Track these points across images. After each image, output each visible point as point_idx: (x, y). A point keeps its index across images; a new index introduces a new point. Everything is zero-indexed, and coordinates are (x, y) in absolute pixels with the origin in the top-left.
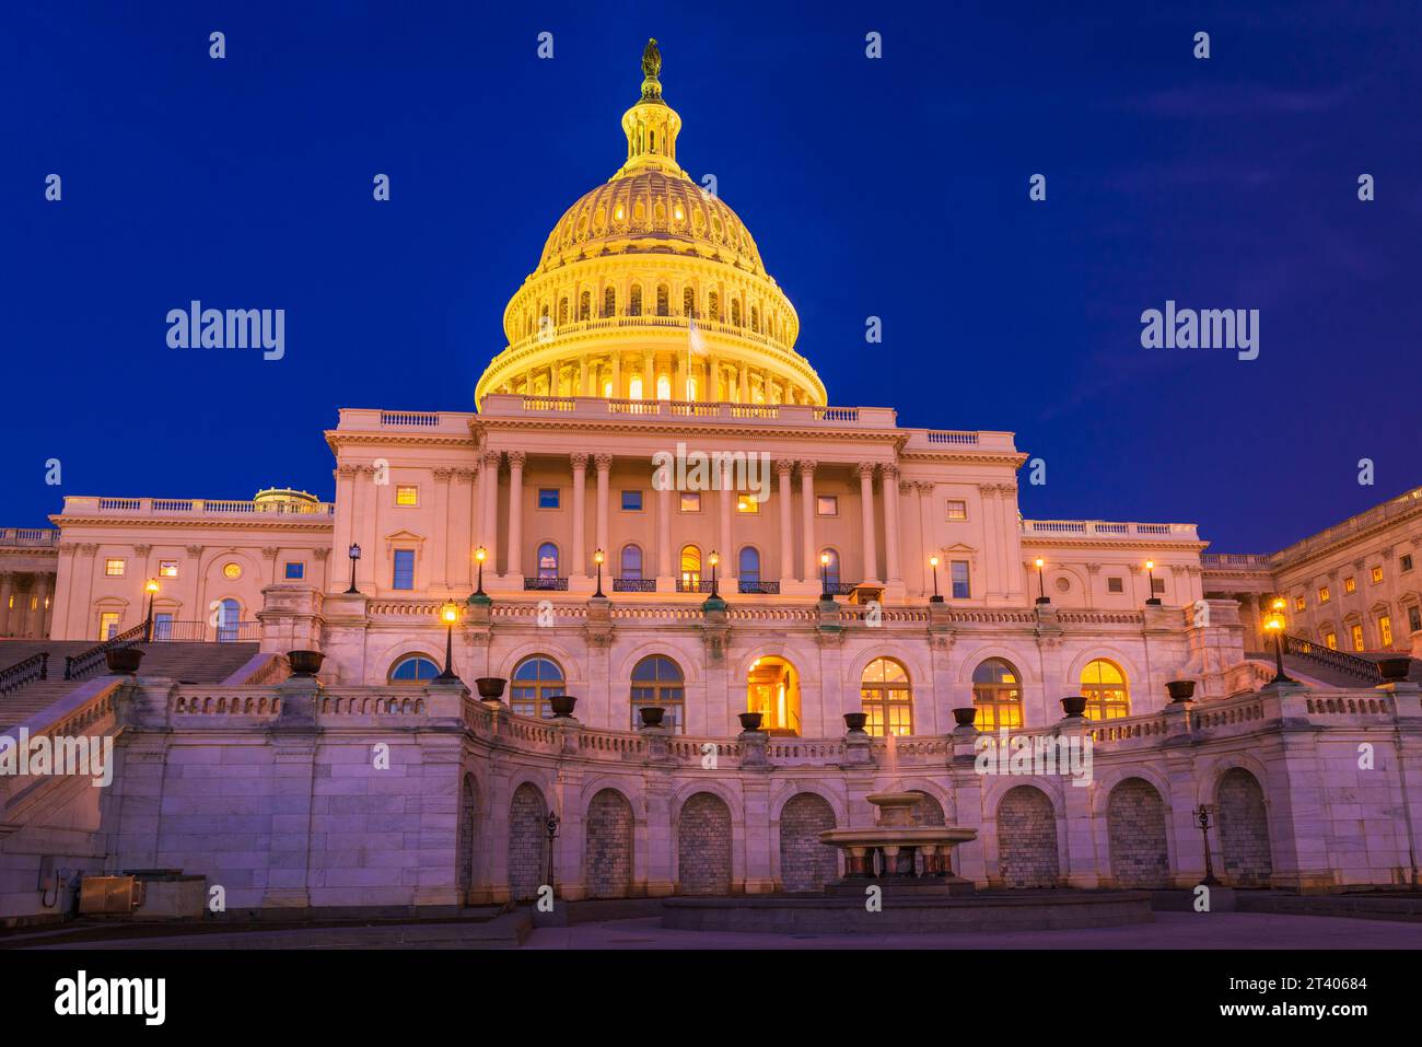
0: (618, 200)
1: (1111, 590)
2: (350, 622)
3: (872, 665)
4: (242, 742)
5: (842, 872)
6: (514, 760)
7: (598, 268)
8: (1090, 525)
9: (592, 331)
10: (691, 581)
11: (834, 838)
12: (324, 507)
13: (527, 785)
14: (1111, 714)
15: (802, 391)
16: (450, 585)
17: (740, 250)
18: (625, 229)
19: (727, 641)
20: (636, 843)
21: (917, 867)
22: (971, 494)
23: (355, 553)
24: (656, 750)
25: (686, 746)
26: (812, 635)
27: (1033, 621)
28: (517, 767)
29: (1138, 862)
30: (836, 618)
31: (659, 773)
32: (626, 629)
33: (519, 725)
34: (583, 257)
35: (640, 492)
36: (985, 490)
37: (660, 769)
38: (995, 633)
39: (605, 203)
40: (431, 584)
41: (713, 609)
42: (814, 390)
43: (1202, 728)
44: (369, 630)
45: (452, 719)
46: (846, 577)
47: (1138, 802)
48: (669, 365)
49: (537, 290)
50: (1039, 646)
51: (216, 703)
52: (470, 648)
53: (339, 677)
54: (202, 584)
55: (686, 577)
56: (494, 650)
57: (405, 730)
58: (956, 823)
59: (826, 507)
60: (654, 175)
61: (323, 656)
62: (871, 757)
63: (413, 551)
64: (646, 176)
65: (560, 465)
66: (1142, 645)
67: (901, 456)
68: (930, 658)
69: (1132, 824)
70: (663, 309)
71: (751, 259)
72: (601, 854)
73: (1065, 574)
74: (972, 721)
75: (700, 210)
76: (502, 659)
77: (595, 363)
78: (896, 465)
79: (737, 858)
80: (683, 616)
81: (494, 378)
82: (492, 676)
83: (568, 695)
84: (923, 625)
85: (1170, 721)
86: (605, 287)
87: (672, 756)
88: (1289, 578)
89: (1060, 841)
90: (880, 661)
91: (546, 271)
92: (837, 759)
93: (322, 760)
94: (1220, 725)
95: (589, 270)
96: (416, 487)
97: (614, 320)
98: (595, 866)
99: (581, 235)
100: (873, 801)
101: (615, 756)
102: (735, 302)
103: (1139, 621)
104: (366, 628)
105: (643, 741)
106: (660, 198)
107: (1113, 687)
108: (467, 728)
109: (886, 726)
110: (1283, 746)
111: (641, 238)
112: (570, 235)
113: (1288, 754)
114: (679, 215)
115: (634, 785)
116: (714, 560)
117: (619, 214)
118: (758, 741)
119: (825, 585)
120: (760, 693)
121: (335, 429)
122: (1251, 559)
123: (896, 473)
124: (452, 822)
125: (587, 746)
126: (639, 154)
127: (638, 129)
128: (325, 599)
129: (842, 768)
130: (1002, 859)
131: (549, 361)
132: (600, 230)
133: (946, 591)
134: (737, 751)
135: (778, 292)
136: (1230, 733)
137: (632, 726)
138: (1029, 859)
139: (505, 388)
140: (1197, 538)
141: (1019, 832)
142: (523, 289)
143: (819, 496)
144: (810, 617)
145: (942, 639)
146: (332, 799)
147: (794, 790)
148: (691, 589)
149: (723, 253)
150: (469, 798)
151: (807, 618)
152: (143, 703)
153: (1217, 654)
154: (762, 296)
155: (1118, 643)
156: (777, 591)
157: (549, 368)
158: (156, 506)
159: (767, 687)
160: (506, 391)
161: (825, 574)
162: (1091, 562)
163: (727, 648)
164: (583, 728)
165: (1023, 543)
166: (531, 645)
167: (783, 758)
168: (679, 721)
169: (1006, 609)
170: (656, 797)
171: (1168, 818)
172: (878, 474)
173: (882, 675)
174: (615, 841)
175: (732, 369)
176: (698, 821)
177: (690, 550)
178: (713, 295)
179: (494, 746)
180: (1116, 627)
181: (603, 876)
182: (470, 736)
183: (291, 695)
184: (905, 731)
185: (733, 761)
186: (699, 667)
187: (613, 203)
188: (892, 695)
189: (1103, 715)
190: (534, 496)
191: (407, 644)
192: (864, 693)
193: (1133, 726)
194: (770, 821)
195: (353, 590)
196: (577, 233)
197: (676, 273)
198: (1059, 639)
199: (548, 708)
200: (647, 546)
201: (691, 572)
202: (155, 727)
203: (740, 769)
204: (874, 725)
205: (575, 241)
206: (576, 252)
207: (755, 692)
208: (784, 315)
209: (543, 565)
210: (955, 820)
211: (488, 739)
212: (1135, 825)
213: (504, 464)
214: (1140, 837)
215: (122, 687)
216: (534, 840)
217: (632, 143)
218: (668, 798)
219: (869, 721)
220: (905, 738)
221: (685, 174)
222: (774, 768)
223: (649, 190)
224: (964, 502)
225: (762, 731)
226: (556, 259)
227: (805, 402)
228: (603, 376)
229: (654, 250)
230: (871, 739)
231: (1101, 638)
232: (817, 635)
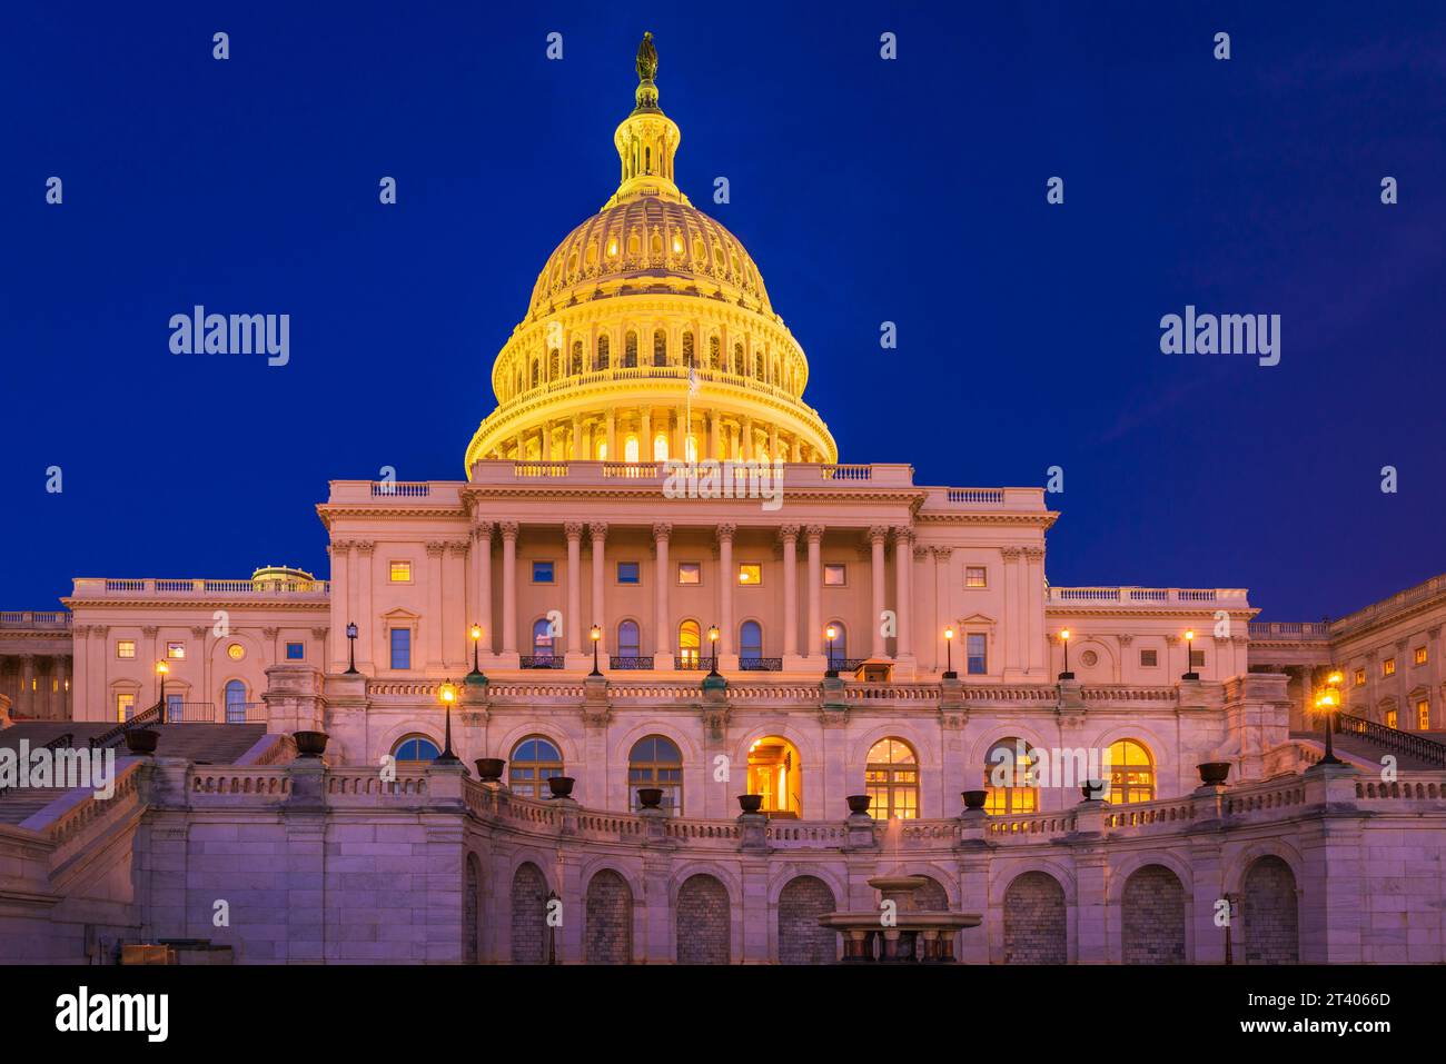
0: (612, 233)
1: (1143, 664)
2: (350, 703)
3: (878, 746)
4: (256, 820)
5: (840, 956)
6: (513, 840)
7: (590, 313)
8: (1125, 592)
9: (585, 387)
10: (690, 658)
11: (833, 921)
12: (320, 585)
13: (527, 865)
14: (1133, 798)
15: (810, 447)
16: (447, 664)
17: (744, 285)
18: (618, 267)
19: (727, 721)
20: (635, 923)
21: (918, 952)
22: (992, 560)
23: (352, 632)
24: (654, 831)
25: (685, 828)
26: (815, 714)
27: (1055, 698)
28: (519, 847)
29: (1152, 951)
30: (840, 696)
31: (656, 855)
32: (623, 709)
33: (519, 806)
34: (574, 301)
35: (637, 564)
36: (1009, 554)
37: (658, 850)
38: (1011, 712)
39: (597, 237)
40: (428, 663)
41: (713, 687)
42: (824, 446)
43: (1235, 813)
44: (371, 711)
45: (453, 800)
46: (853, 653)
47: (1157, 890)
48: (666, 422)
49: (527, 342)
50: (1059, 724)
51: (230, 783)
52: (468, 729)
53: (343, 758)
54: (208, 666)
55: (685, 654)
56: (492, 731)
57: (409, 810)
58: (961, 909)
59: (833, 576)
60: (650, 201)
61: (327, 737)
62: (874, 841)
63: (408, 630)
64: (642, 202)
65: (554, 535)
66: (1174, 723)
67: (917, 519)
68: (940, 738)
69: (1149, 912)
70: (660, 358)
71: (757, 296)
72: (601, 933)
73: (1093, 646)
74: (983, 804)
75: (700, 240)
76: (501, 738)
77: (588, 422)
78: (911, 528)
79: (735, 939)
80: (681, 694)
81: (484, 443)
82: (491, 756)
83: (566, 776)
84: (934, 703)
85: (1198, 805)
86: (598, 335)
87: (671, 838)
88: (1351, 647)
89: (1069, 928)
90: (886, 741)
91: (535, 320)
92: (838, 842)
93: (332, 838)
94: (1254, 810)
95: (581, 316)
96: (409, 563)
97: (608, 372)
98: (596, 943)
99: (572, 276)
100: (874, 884)
101: (613, 837)
102: (739, 347)
103: (1172, 697)
104: (367, 708)
105: (641, 823)
106: (656, 228)
107: (1138, 769)
108: (468, 808)
109: (891, 810)
110: (1324, 833)
111: (635, 277)
112: (560, 277)
113: (1328, 841)
114: (678, 247)
115: (632, 865)
116: (713, 636)
117: (613, 250)
118: (758, 824)
119: (830, 661)
120: (760, 774)
121: (326, 502)
122: (1307, 628)
123: (911, 537)
124: (457, 899)
125: (585, 828)
126: (633, 176)
127: (632, 145)
128: (327, 680)
129: (843, 852)
130: (1007, 945)
131: (540, 422)
132: (592, 269)
133: (960, 666)
134: (736, 834)
135: (787, 333)
136: (1265, 818)
137: (630, 807)
138: (1035, 946)
139: (495, 453)
140: (1246, 604)
141: (1025, 919)
142: (511, 341)
143: (826, 564)
144: (814, 695)
145: (954, 718)
146: (343, 875)
147: (793, 873)
148: (690, 667)
149: (726, 290)
150: (472, 877)
151: (810, 696)
152: (163, 782)
153: (1258, 733)
154: (768, 339)
155: (1147, 721)
156: (779, 667)
157: (541, 430)
158: (159, 587)
159: (767, 768)
160: (497, 457)
161: (830, 649)
162: (1122, 633)
163: (727, 727)
164: (581, 809)
165: (1049, 612)
166: (529, 725)
167: (783, 841)
168: (677, 803)
169: (1026, 686)
170: (655, 879)
171: (1188, 906)
172: (891, 539)
173: (888, 756)
174: (615, 921)
175: (735, 425)
176: (697, 902)
177: (689, 625)
178: (715, 340)
179: (495, 826)
180: (1146, 704)
181: (603, 954)
182: (471, 817)
183: (300, 775)
184: (910, 815)
185: (732, 843)
186: (698, 747)
187: (606, 236)
188: (898, 777)
189: (1125, 798)
190: (528, 571)
191: (406, 724)
192: (868, 775)
193: (1158, 811)
194: (768, 904)
195: (352, 670)
196: (568, 274)
197: (672, 315)
198: (1082, 718)
199: (547, 789)
200: (645, 622)
201: (690, 649)
202: (175, 806)
203: (739, 851)
204: (878, 808)
205: (565, 283)
206: (566, 296)
207: (755, 774)
208: (792, 360)
209: (538, 643)
210: (959, 905)
211: (489, 819)
212: (1152, 914)
213: (496, 535)
214: (1157, 926)
215: (142, 768)
216: (535, 918)
217: (626, 163)
218: (667, 879)
219: (872, 803)
220: (911, 821)
221: (684, 197)
222: (774, 851)
223: (644, 219)
224: (984, 569)
225: (760, 813)
226: (545, 306)
227: (813, 459)
228: (596, 437)
229: (651, 290)
230: (874, 822)
231: (1129, 716)
232: (820, 714)
